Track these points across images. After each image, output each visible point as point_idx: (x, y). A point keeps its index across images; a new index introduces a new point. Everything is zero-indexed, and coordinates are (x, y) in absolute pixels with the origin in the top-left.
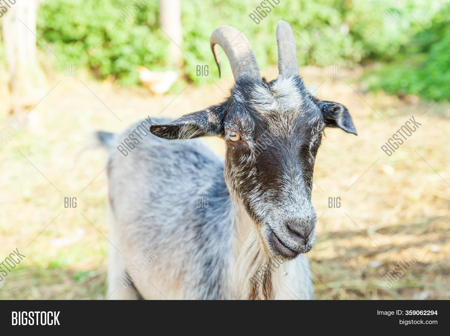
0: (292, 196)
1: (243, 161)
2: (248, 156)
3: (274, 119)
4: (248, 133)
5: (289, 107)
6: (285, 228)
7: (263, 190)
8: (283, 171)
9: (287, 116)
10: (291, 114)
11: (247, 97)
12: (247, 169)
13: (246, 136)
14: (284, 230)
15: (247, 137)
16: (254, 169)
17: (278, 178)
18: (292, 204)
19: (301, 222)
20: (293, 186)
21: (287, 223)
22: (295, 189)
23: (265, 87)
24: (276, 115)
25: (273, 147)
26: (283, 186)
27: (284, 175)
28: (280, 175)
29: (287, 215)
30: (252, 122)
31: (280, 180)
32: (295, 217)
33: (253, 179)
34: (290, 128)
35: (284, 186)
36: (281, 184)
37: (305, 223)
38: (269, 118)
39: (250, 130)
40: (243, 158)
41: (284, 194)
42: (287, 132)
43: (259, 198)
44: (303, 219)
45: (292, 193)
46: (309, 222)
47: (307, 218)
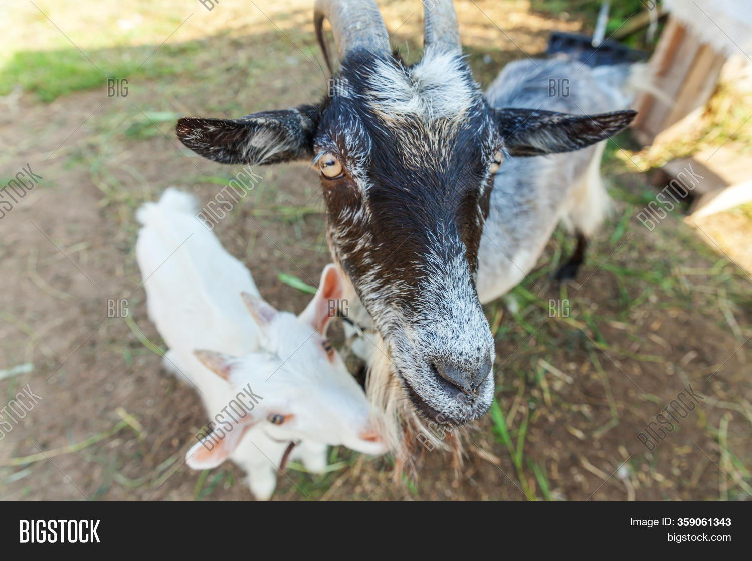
0: (445, 302)
1: (346, 219)
2: (355, 210)
3: (412, 134)
4: (357, 162)
5: (445, 110)
6: (427, 369)
7: (384, 279)
8: (429, 245)
9: (438, 128)
10: (448, 124)
11: (360, 85)
12: (354, 235)
13: (353, 168)
14: (425, 372)
15: (356, 169)
16: (368, 235)
17: (417, 259)
18: (444, 319)
19: (463, 361)
20: (448, 281)
21: (431, 359)
22: (451, 286)
23: (397, 67)
24: (416, 125)
25: (408, 194)
26: (427, 279)
27: (430, 253)
28: (421, 255)
29: (433, 344)
30: (367, 138)
31: (420, 265)
32: (449, 348)
33: (366, 254)
34: (443, 154)
35: (429, 278)
36: (421, 273)
37: (471, 364)
38: (401, 132)
39: (362, 154)
40: (345, 214)
41: (428, 295)
42: (438, 161)
43: (374, 294)
44: (467, 354)
45: (445, 295)
46: (480, 360)
47: (476, 351)
